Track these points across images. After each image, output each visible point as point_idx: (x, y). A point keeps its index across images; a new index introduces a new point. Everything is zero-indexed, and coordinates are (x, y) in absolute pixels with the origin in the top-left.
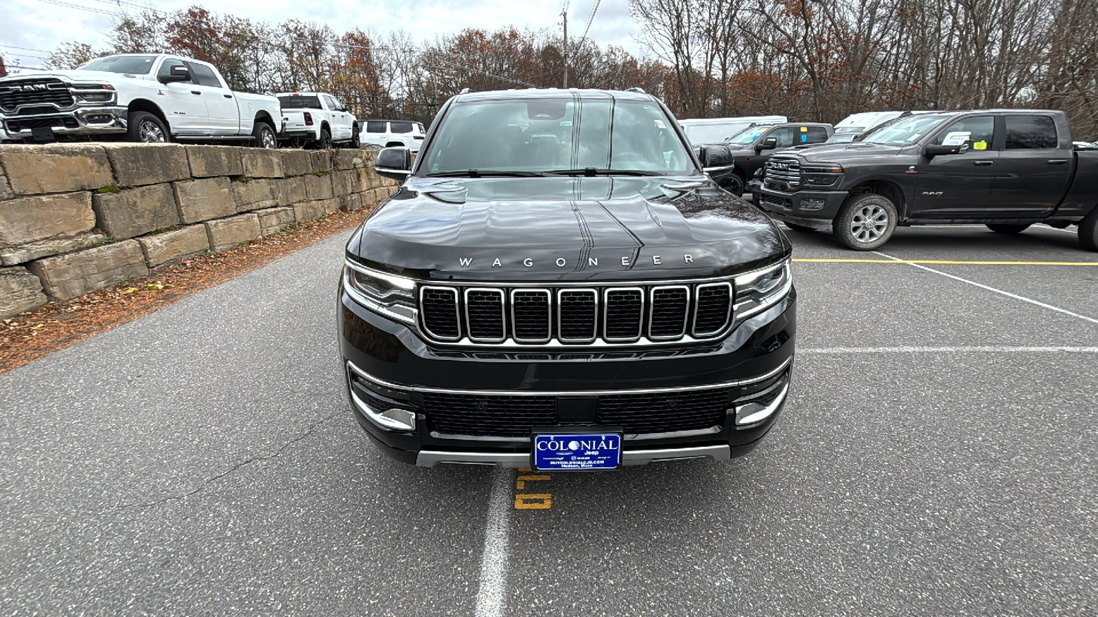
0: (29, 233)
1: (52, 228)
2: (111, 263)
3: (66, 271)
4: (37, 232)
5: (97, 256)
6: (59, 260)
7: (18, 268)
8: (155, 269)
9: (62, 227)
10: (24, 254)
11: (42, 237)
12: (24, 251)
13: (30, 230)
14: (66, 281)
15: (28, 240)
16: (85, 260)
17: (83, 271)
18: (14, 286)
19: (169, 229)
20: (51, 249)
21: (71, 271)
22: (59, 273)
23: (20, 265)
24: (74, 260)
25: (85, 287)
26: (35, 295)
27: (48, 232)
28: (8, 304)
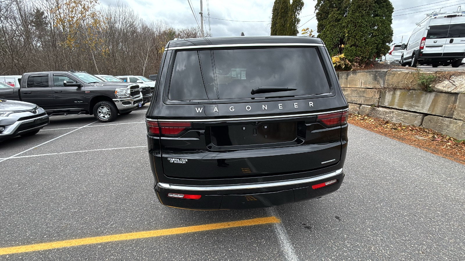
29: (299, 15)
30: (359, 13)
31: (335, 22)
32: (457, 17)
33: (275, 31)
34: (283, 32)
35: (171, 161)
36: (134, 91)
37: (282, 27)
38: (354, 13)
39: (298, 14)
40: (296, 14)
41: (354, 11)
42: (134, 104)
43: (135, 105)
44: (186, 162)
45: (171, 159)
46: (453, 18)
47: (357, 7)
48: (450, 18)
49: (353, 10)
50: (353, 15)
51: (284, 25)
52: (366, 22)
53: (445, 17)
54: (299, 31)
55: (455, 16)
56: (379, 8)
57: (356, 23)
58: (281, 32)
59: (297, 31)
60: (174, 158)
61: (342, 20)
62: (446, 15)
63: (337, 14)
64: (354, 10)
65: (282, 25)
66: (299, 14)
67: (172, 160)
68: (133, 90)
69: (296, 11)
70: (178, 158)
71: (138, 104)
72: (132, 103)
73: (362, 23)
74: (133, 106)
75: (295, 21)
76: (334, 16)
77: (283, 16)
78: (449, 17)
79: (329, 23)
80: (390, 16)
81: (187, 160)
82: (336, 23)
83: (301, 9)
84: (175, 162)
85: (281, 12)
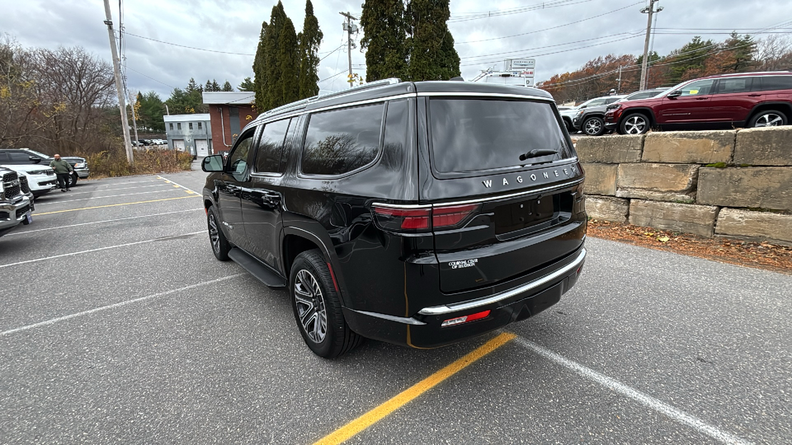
0: (634, 183)
1: (650, 183)
2: (676, 217)
3: (642, 210)
4: (639, 183)
5: (668, 208)
6: (641, 202)
7: (619, 199)
8: (718, 236)
9: (657, 184)
10: (625, 193)
11: (641, 187)
12: (626, 191)
13: (635, 181)
14: (638, 215)
15: (631, 186)
16: (658, 208)
17: (652, 214)
18: (612, 207)
19: (771, 211)
20: (644, 195)
21: (645, 211)
22: (637, 209)
23: (620, 197)
24: (651, 205)
25: (649, 223)
26: (620, 216)
27: (645, 185)
28: (605, 214)
29: (317, 52)
30: (425, 60)
31: (395, 68)
32: (510, 77)
33: (275, 73)
34: (292, 76)
35: (454, 267)
36: (12, 186)
37: (290, 67)
38: (419, 59)
39: (315, 50)
40: (312, 49)
41: (419, 57)
42: (18, 216)
43: (19, 219)
44: (475, 263)
45: (455, 263)
46: (507, 78)
47: (422, 51)
48: (504, 78)
49: (417, 56)
50: (418, 61)
51: (292, 64)
52: (434, 72)
53: (500, 75)
54: (319, 77)
55: (508, 76)
56: (446, 57)
57: (423, 73)
58: (289, 75)
59: (317, 77)
60: (458, 261)
61: (404, 67)
62: (501, 74)
63: (397, 57)
64: (419, 55)
65: (290, 64)
66: (317, 50)
67: (455, 265)
68: (9, 184)
69: (311, 44)
70: (463, 261)
71: (26, 216)
72: (13, 213)
73: (430, 73)
74: (13, 222)
75: (312, 62)
76: (394, 61)
77: (289, 49)
78: (504, 76)
79: (387, 70)
80: (458, 68)
81: (476, 260)
82: (398, 71)
83: (319, 42)
84: (460, 267)
85: (286, 42)
